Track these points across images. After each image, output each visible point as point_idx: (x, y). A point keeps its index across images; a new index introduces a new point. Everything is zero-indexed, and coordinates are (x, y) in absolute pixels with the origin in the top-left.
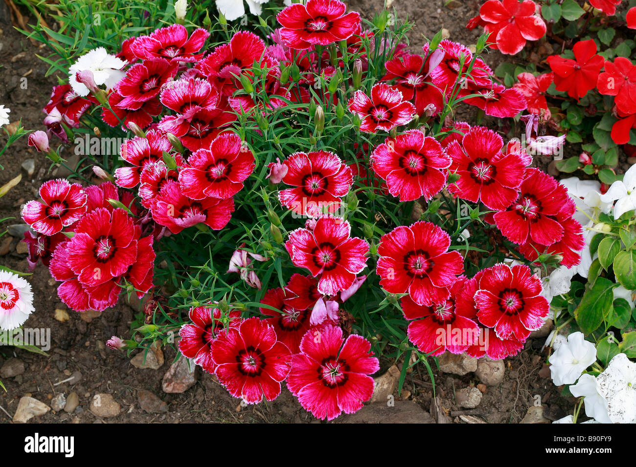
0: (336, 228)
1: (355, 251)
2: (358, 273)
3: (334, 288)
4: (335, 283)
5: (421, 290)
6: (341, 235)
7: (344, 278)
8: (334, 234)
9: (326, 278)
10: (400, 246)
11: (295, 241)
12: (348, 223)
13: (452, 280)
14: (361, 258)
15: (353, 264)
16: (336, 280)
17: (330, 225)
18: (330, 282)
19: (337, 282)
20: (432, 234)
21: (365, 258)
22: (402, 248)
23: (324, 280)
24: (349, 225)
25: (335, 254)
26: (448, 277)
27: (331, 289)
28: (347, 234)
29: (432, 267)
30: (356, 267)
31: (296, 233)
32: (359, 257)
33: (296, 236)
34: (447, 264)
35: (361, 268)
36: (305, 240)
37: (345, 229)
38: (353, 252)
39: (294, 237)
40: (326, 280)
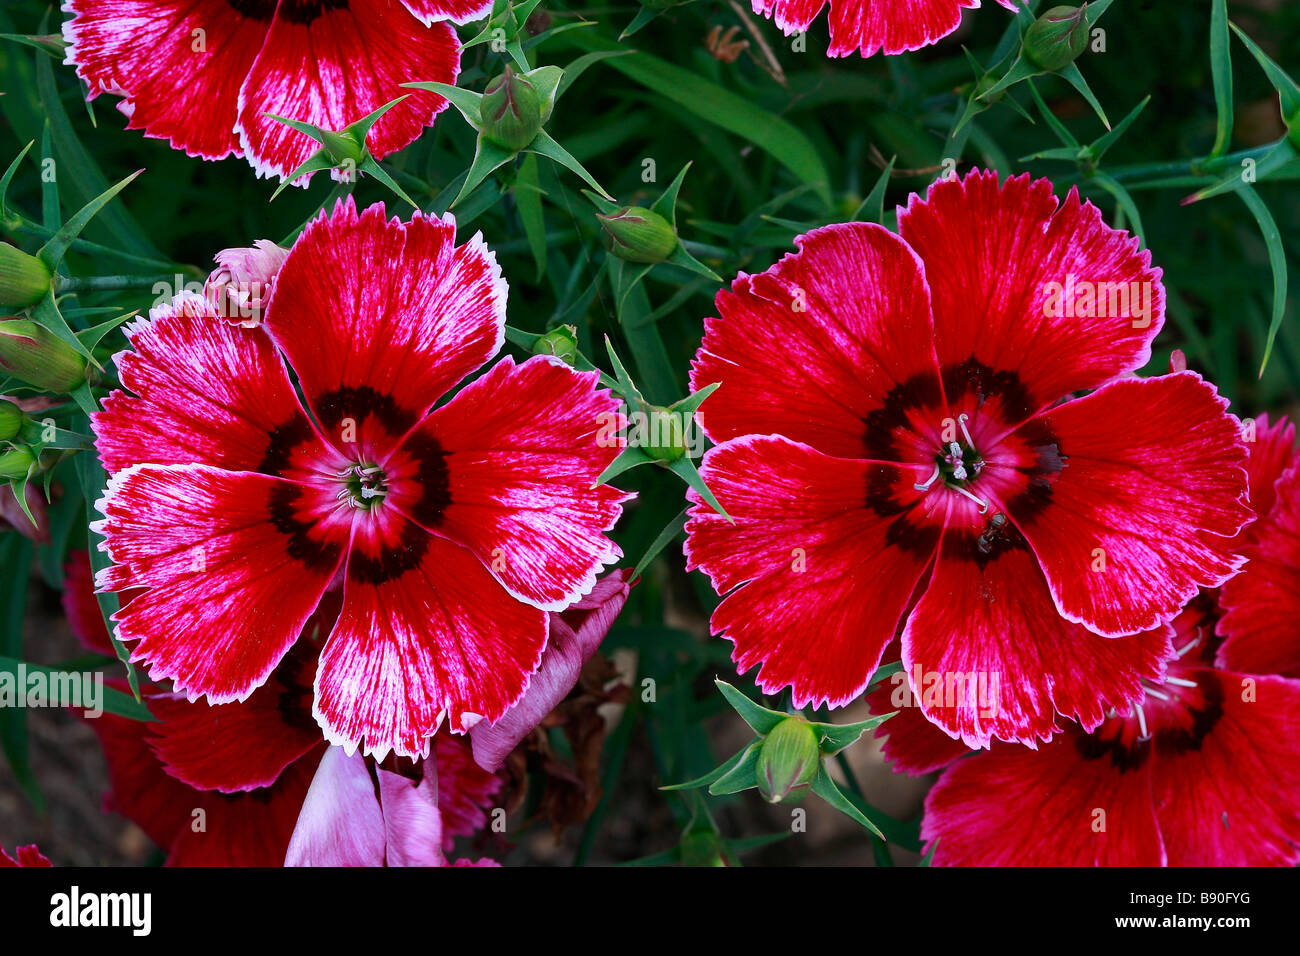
0: (417, 276)
1: (542, 440)
2: (559, 607)
3: (417, 695)
4: (425, 658)
5: (982, 631)
6: (445, 340)
7: (476, 625)
8: (406, 321)
9: (362, 634)
10: (840, 340)
11: (161, 376)
12: (490, 257)
13: (1178, 573)
14: (580, 489)
15: (530, 538)
16: (427, 641)
17: (378, 262)
18: (391, 661)
19: (435, 651)
20: (1047, 242)
21: (606, 494)
22: (853, 354)
23: (352, 645)
24: (495, 269)
25: (414, 467)
26: (1154, 545)
27: (392, 710)
28: (487, 331)
29: (1049, 481)
30: (550, 567)
31: (163, 329)
32: (571, 481)
33: (161, 348)
34: (1145, 455)
35: (578, 572)
36: (218, 371)
37: (465, 298)
38: (532, 448)
39: (148, 355)
40: (365, 648)
